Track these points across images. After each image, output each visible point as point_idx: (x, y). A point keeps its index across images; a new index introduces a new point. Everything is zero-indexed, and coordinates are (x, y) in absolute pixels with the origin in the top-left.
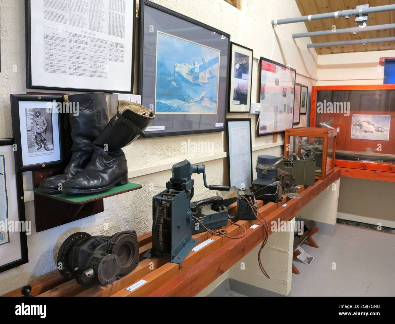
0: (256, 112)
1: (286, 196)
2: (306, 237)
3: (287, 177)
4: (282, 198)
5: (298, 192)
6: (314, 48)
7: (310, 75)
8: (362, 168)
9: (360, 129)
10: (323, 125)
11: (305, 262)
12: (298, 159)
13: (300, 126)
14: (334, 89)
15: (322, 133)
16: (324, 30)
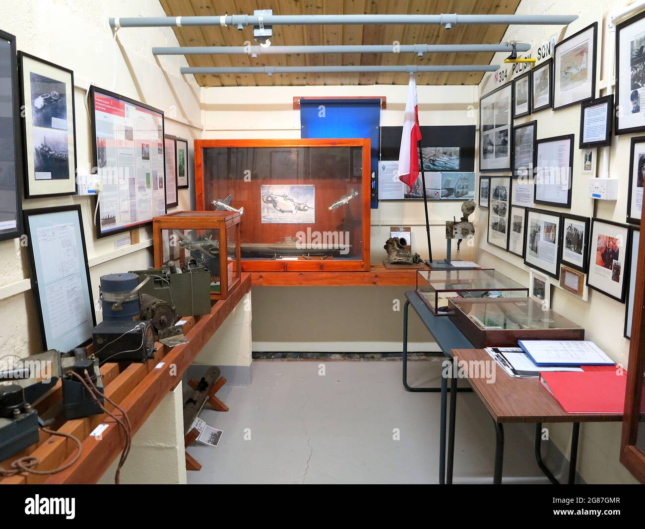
0: (89, 191)
1: (163, 345)
2: (208, 397)
3: (161, 310)
4: (155, 351)
5: (183, 333)
6: (192, 75)
7: (189, 121)
8: (282, 270)
9: (273, 207)
10: (218, 205)
11: (210, 444)
12: (179, 271)
13: (179, 209)
14: (229, 145)
15: (216, 221)
16: (207, 45)
